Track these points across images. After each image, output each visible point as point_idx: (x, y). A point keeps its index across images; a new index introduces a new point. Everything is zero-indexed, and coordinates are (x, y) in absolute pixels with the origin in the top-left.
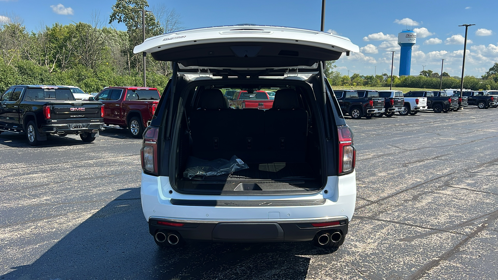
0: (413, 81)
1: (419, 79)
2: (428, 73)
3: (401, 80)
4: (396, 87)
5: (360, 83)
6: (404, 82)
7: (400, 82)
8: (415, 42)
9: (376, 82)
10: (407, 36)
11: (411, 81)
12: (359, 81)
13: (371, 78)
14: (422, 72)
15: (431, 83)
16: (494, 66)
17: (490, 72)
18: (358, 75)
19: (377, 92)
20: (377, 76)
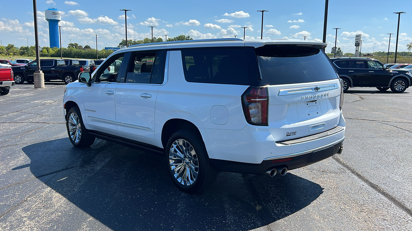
0: (65, 52)
1: (70, 51)
2: (75, 46)
3: (55, 51)
4: (51, 57)
5: (16, 53)
6: (58, 53)
7: (54, 53)
8: (60, 19)
9: (32, 52)
10: (53, 13)
11: (63, 52)
12: (15, 51)
13: (27, 48)
14: (70, 44)
15: (81, 54)
16: (122, 42)
17: (120, 46)
18: (13, 46)
19: (78, 60)
20: (32, 47)
